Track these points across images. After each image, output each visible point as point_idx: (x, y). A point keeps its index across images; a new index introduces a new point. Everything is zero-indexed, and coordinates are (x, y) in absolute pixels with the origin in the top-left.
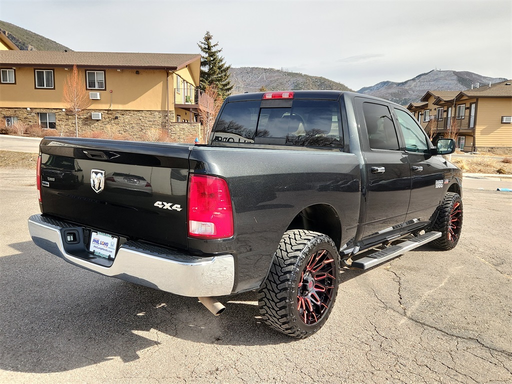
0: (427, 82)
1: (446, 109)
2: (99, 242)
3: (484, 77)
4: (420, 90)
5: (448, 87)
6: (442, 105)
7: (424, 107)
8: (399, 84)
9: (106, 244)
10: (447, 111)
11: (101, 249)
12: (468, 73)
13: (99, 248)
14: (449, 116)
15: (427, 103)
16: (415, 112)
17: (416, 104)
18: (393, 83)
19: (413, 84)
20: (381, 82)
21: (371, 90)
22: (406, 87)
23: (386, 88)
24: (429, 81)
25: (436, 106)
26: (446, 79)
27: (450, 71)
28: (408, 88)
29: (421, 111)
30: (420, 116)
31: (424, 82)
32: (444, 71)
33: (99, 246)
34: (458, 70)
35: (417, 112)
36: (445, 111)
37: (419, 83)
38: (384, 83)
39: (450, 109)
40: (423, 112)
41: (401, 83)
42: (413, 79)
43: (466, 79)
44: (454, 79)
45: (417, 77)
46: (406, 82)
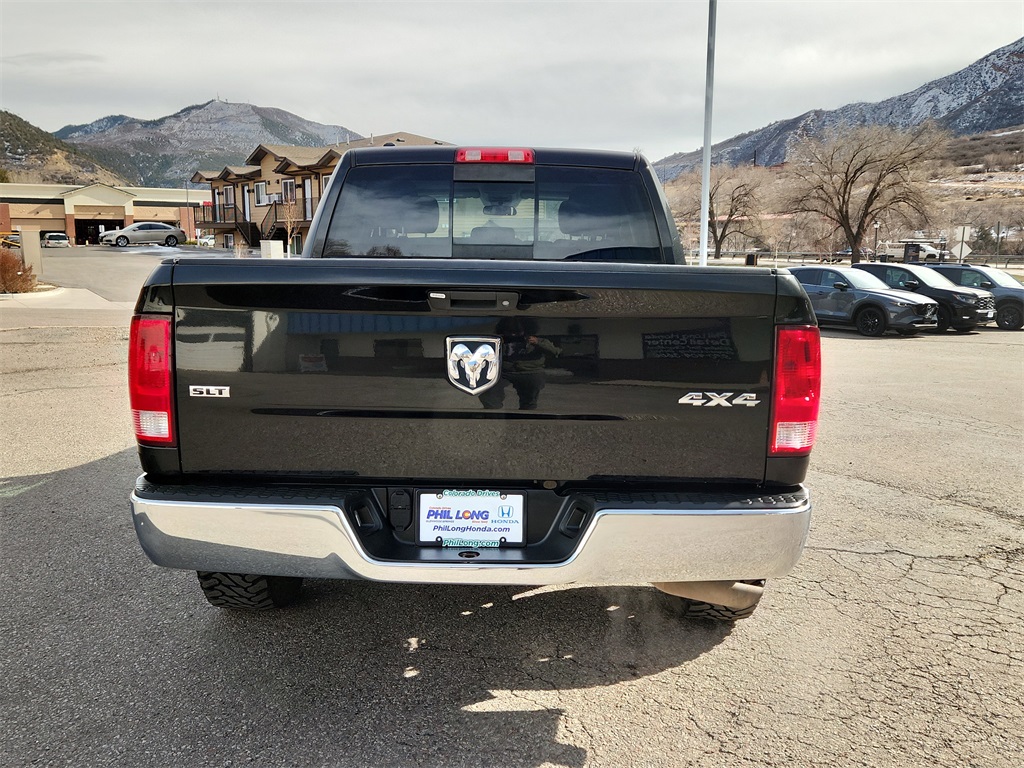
0: (203, 122)
1: (299, 181)
2: (453, 514)
3: (308, 122)
4: (191, 140)
5: (247, 137)
6: (293, 175)
7: (255, 176)
8: (146, 124)
9: (483, 515)
10: (302, 186)
11: (464, 530)
12: (279, 112)
13: (454, 529)
14: (308, 196)
15: (257, 168)
16: (235, 185)
17: (237, 170)
18: (133, 121)
19: (177, 126)
20: (106, 115)
21: (86, 132)
22: (163, 131)
23: (119, 130)
24: (209, 122)
25: (280, 176)
26: (240, 121)
27: (246, 106)
28: (168, 133)
29: (248, 185)
30: (246, 194)
31: (199, 122)
32: (234, 104)
33: (451, 525)
34: (260, 105)
35: (240, 185)
36: (299, 186)
37: (188, 125)
38: (114, 120)
39: (308, 182)
40: (252, 186)
41: (151, 122)
42: (176, 116)
43: (278, 124)
44: (254, 120)
45: (182, 111)
46: (162, 121)
